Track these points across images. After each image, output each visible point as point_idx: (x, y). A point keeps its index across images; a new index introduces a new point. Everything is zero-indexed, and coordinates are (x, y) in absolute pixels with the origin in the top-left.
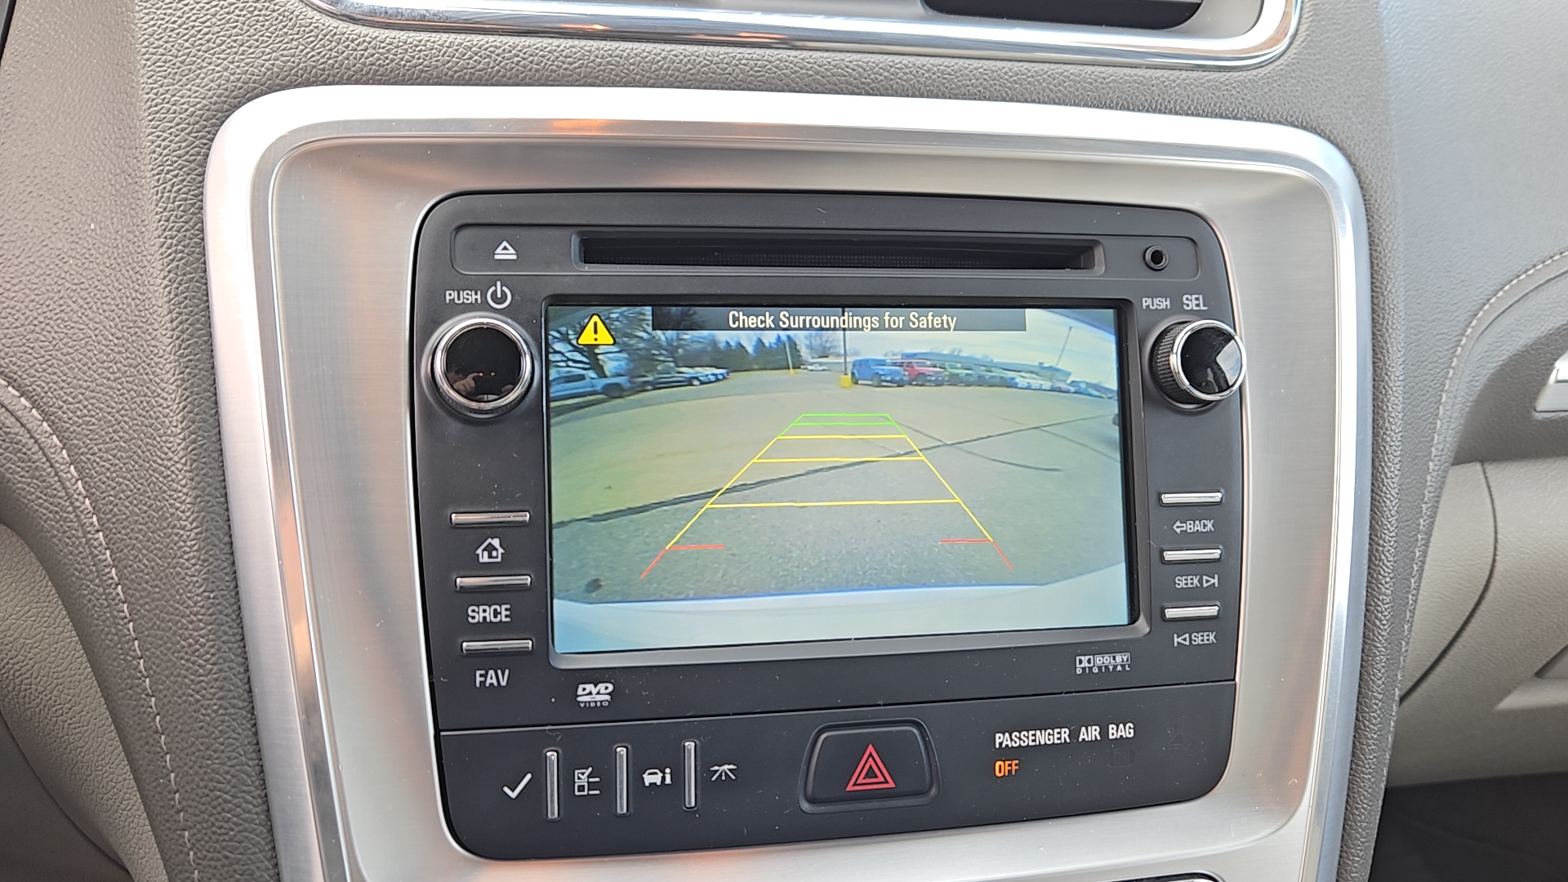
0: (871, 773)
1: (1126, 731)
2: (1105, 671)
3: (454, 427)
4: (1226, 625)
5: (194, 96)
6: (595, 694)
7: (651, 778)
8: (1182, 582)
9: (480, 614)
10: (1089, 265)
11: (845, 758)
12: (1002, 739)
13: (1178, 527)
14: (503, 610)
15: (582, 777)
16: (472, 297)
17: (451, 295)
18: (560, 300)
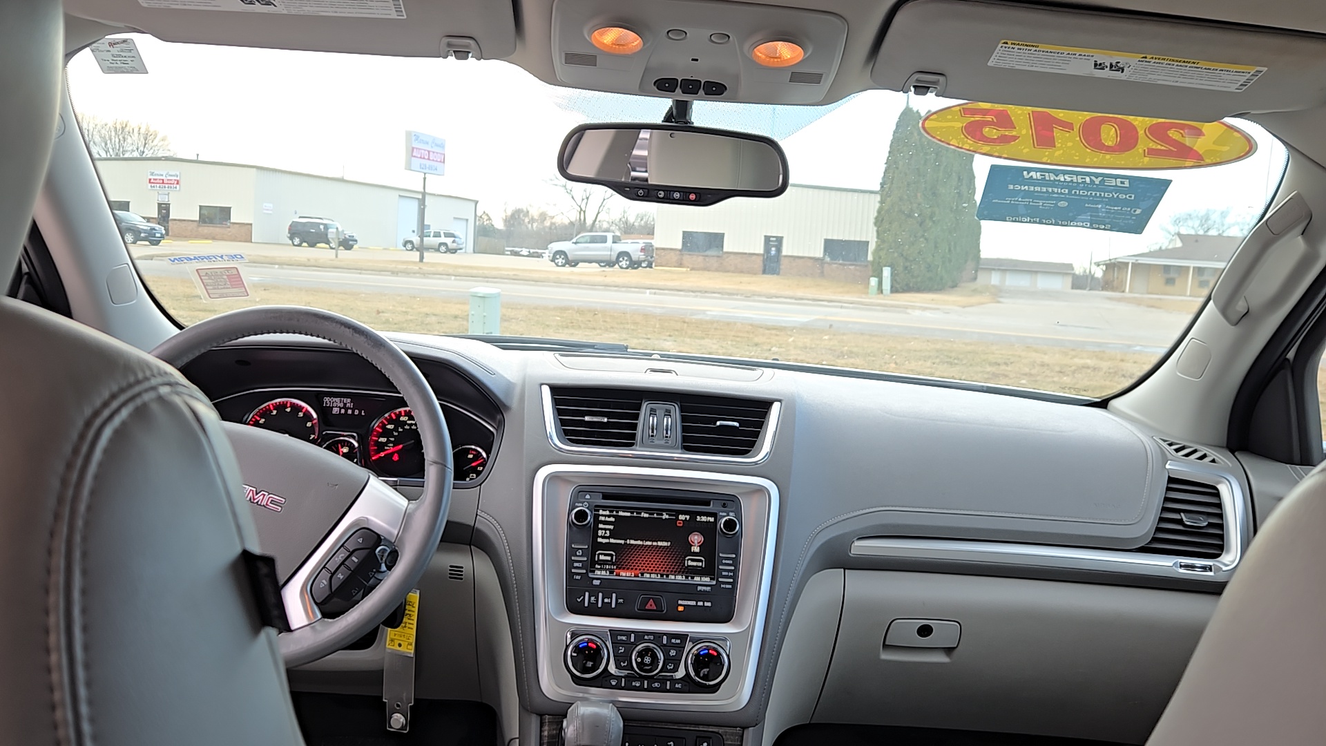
0: (651, 605)
1: (709, 604)
2: (704, 591)
3: (575, 529)
4: (734, 584)
5: (533, 466)
6: (596, 582)
7: (606, 600)
8: (724, 573)
9: (576, 565)
10: (709, 505)
11: (646, 602)
12: (680, 602)
13: (724, 561)
14: (581, 564)
15: (593, 598)
16: (581, 505)
17: (577, 504)
18: (596, 506)
